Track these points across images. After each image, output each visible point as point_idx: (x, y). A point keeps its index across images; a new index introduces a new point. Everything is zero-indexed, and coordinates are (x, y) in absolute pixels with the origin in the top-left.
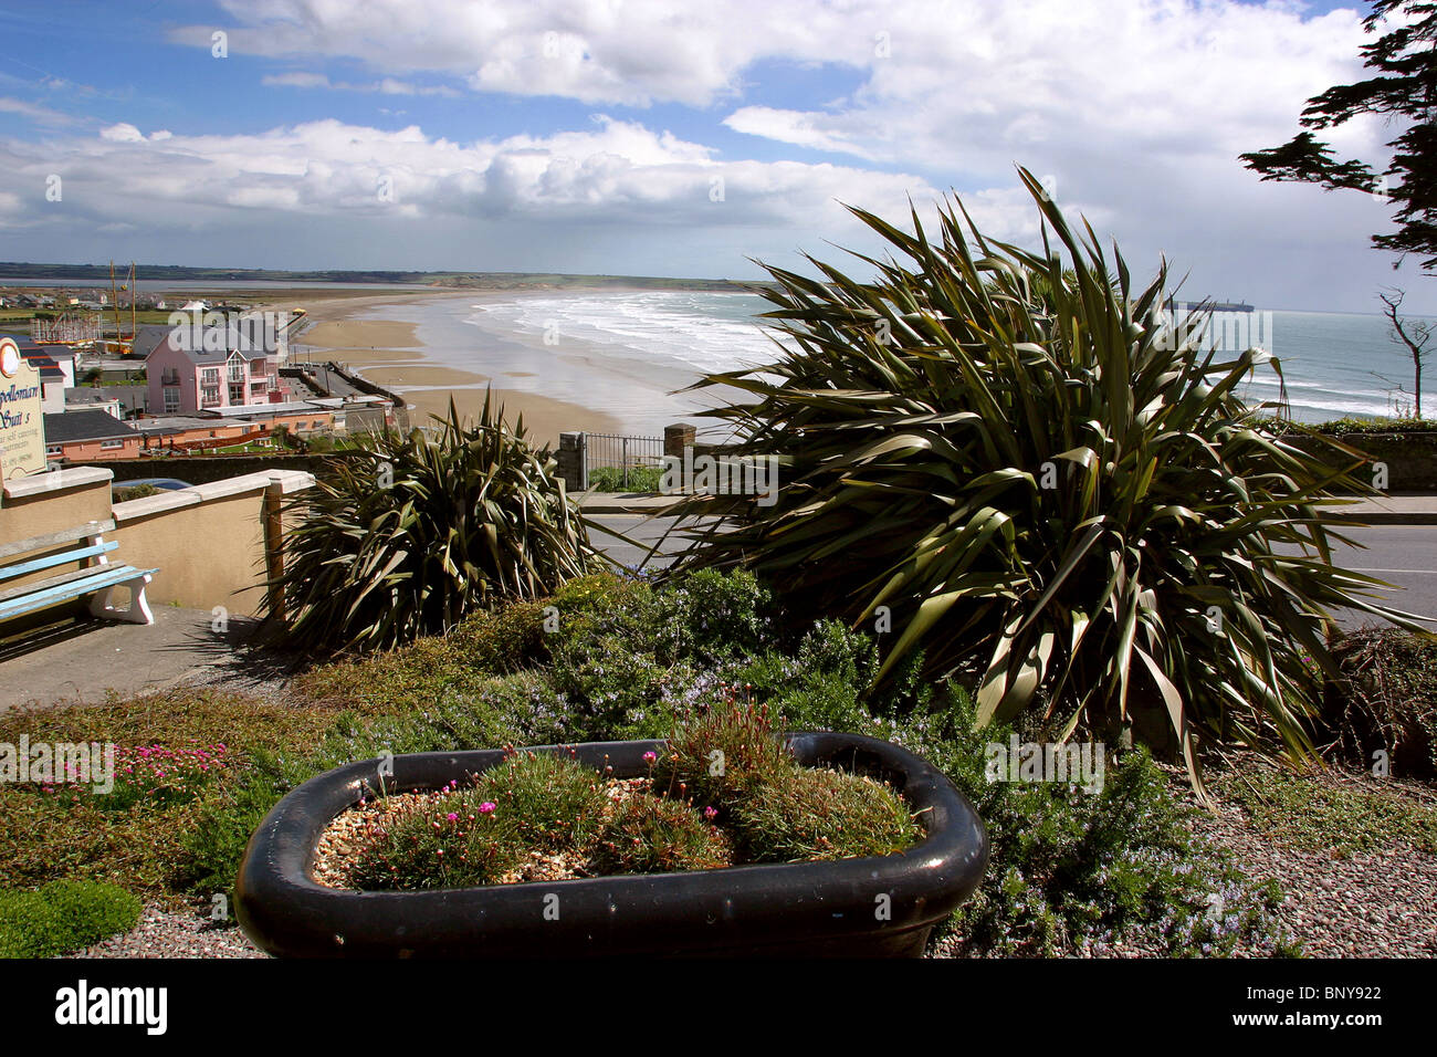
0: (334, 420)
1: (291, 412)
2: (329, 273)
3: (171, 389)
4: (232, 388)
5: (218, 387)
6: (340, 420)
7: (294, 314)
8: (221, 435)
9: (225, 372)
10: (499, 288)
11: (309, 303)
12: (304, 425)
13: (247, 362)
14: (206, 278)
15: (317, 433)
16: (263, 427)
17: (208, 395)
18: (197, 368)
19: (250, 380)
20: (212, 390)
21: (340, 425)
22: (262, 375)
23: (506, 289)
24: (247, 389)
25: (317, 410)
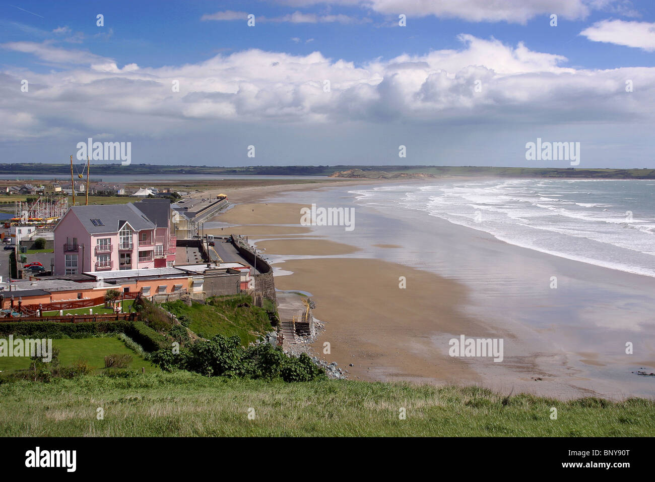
0: (192, 284)
1: (159, 276)
2: (255, 168)
3: (71, 255)
4: (122, 255)
5: (110, 254)
6: (199, 285)
7: (218, 198)
8: (86, 297)
9: (116, 241)
10: (385, 178)
11: (232, 190)
12: (164, 288)
13: (136, 233)
14: (165, 173)
15: (175, 297)
16: (126, 290)
17: (101, 260)
18: (92, 237)
19: (137, 249)
20: (104, 256)
21: (198, 290)
22: (150, 244)
23: (391, 178)
24: (135, 256)
25: (183, 275)
